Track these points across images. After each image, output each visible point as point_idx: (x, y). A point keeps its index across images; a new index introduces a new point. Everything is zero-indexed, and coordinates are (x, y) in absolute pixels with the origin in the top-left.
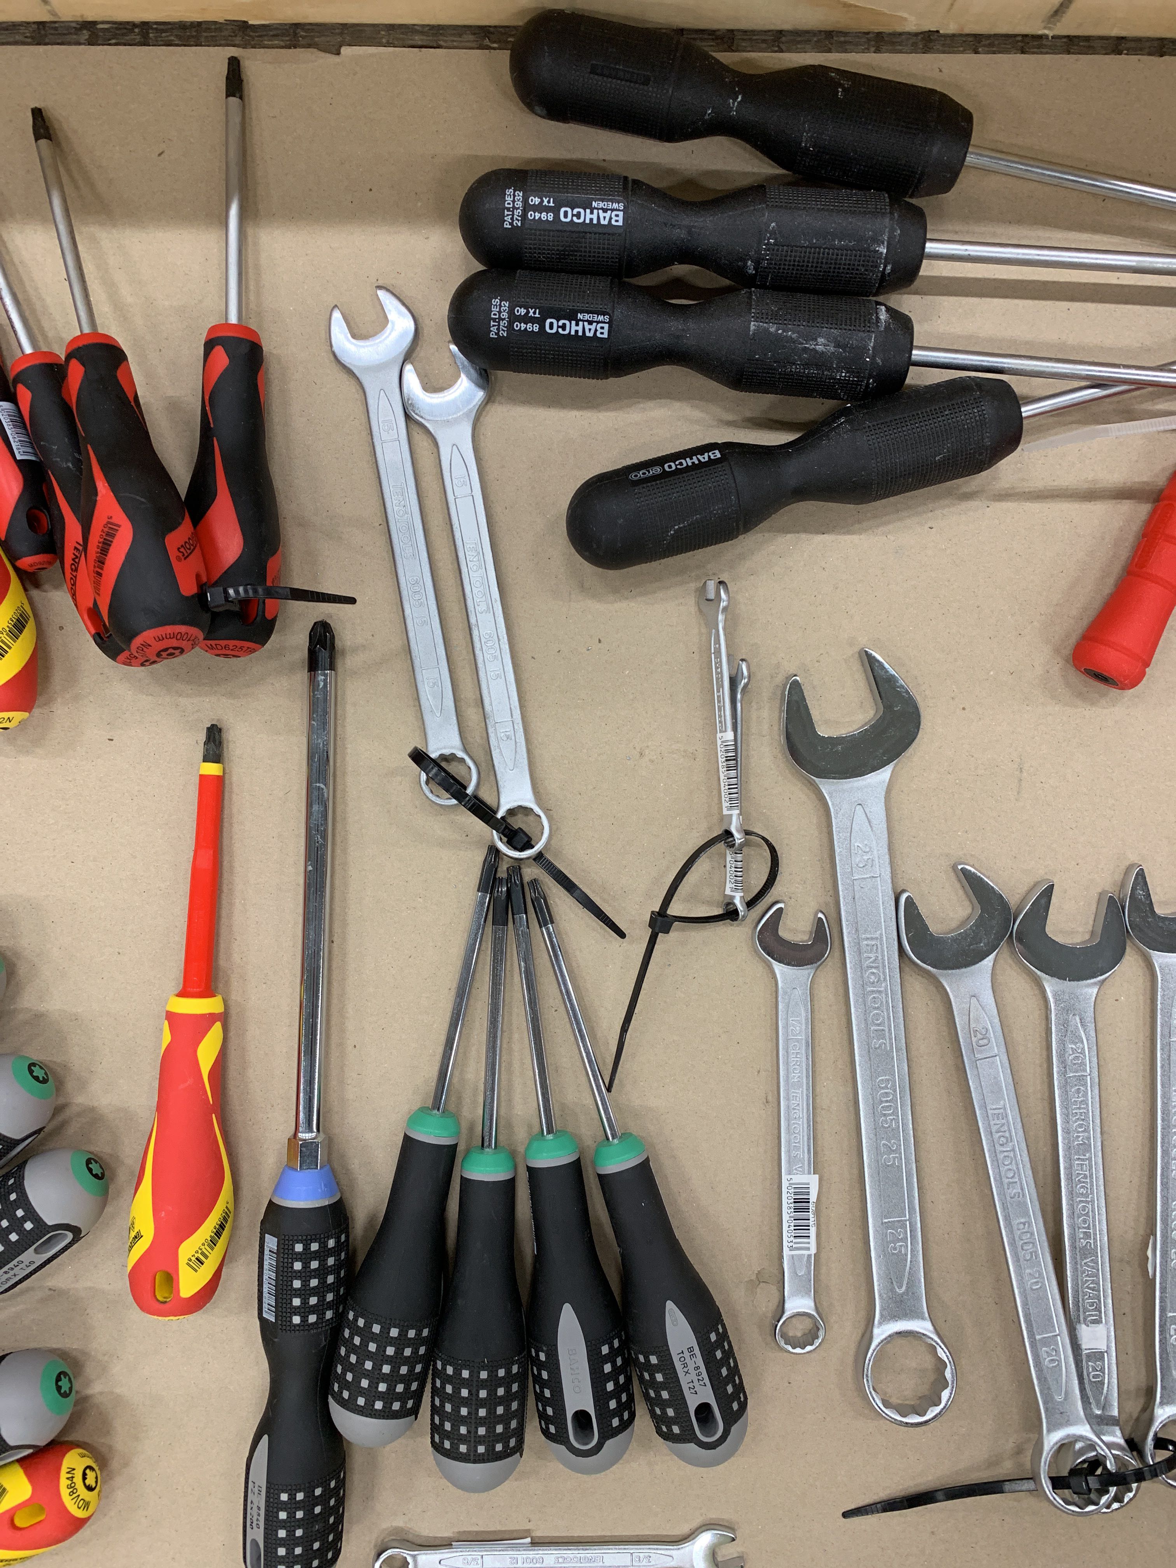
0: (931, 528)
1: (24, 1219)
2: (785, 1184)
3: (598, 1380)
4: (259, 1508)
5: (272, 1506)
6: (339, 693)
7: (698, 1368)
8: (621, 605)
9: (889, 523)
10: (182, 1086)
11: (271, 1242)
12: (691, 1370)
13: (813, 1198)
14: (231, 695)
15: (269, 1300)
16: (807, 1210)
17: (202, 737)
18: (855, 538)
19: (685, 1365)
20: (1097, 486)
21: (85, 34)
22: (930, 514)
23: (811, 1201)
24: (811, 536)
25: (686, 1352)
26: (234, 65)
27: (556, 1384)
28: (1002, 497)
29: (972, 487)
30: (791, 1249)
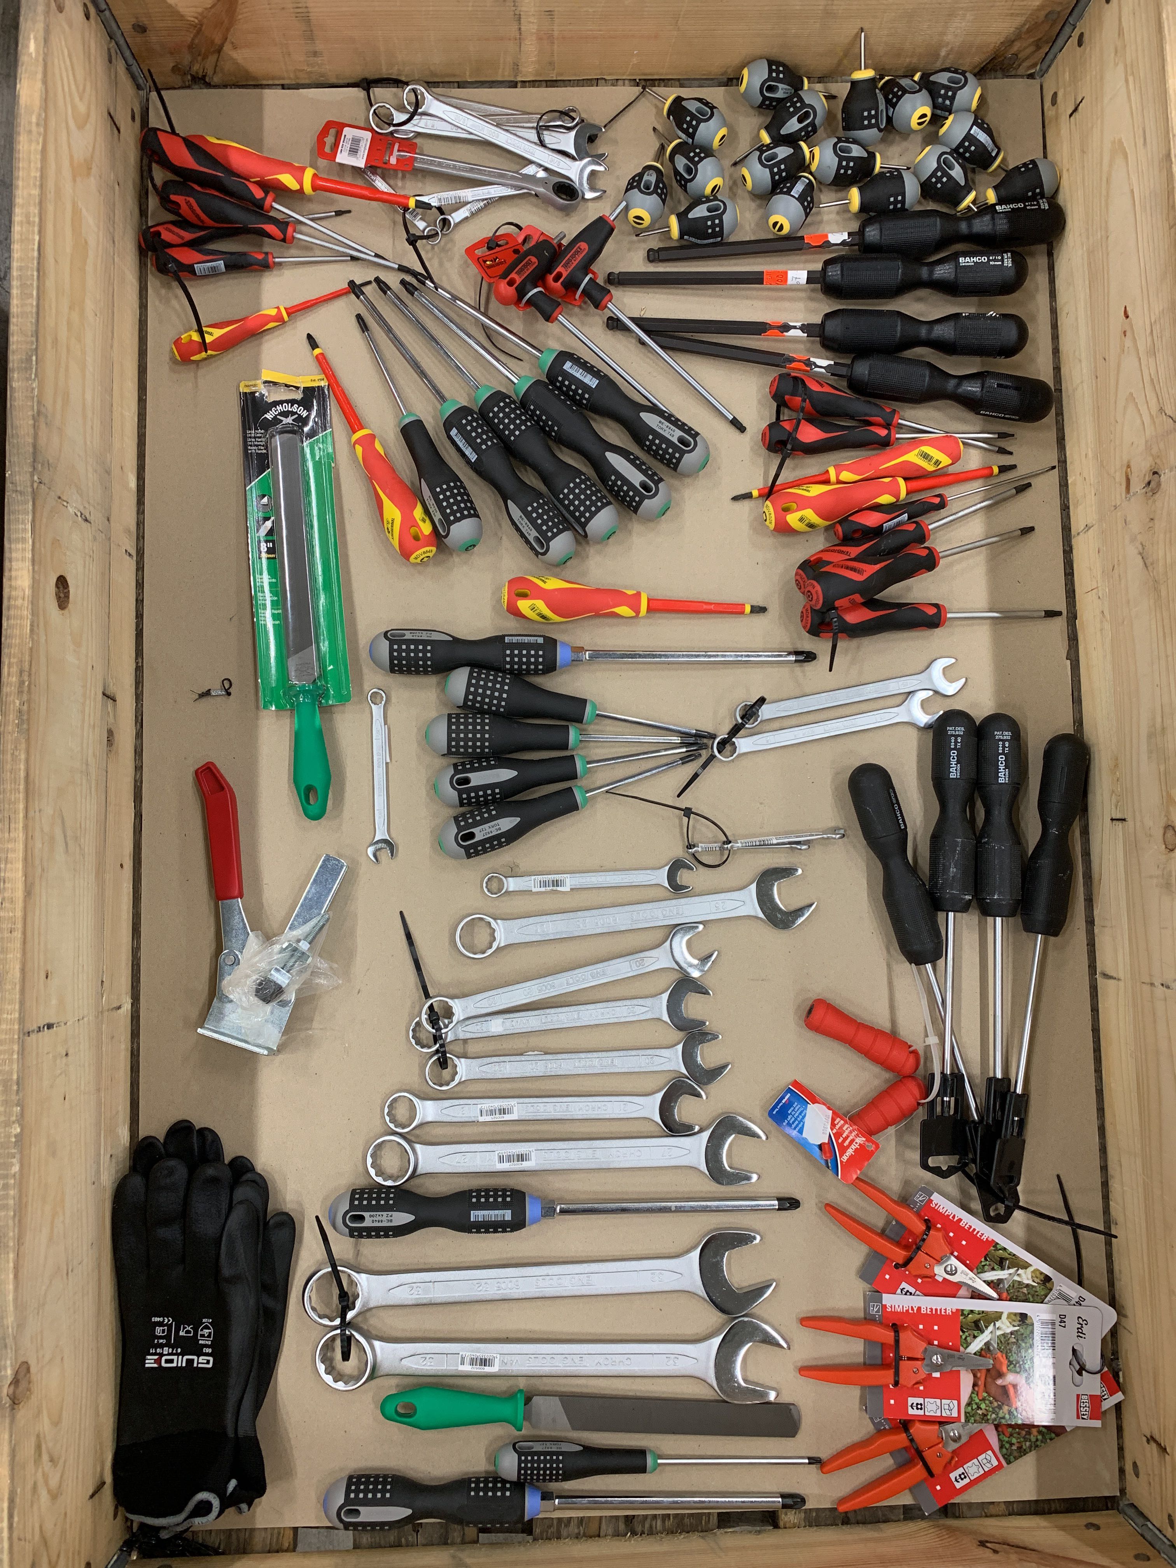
0: (872, 933)
1: (552, 532)
2: (565, 876)
3: (484, 787)
4: (421, 636)
5: (425, 643)
7: (491, 832)
8: (830, 792)
10: (609, 599)
11: (540, 640)
12: (489, 830)
13: (559, 889)
14: (780, 617)
15: (515, 639)
16: (553, 886)
17: (761, 604)
18: (866, 898)
19: (493, 827)
20: (896, 1008)
21: (1068, 549)
22: (879, 931)
25: (499, 826)
26: (1058, 614)
27: (481, 769)
28: (889, 966)
29: (893, 952)
30: (534, 880)
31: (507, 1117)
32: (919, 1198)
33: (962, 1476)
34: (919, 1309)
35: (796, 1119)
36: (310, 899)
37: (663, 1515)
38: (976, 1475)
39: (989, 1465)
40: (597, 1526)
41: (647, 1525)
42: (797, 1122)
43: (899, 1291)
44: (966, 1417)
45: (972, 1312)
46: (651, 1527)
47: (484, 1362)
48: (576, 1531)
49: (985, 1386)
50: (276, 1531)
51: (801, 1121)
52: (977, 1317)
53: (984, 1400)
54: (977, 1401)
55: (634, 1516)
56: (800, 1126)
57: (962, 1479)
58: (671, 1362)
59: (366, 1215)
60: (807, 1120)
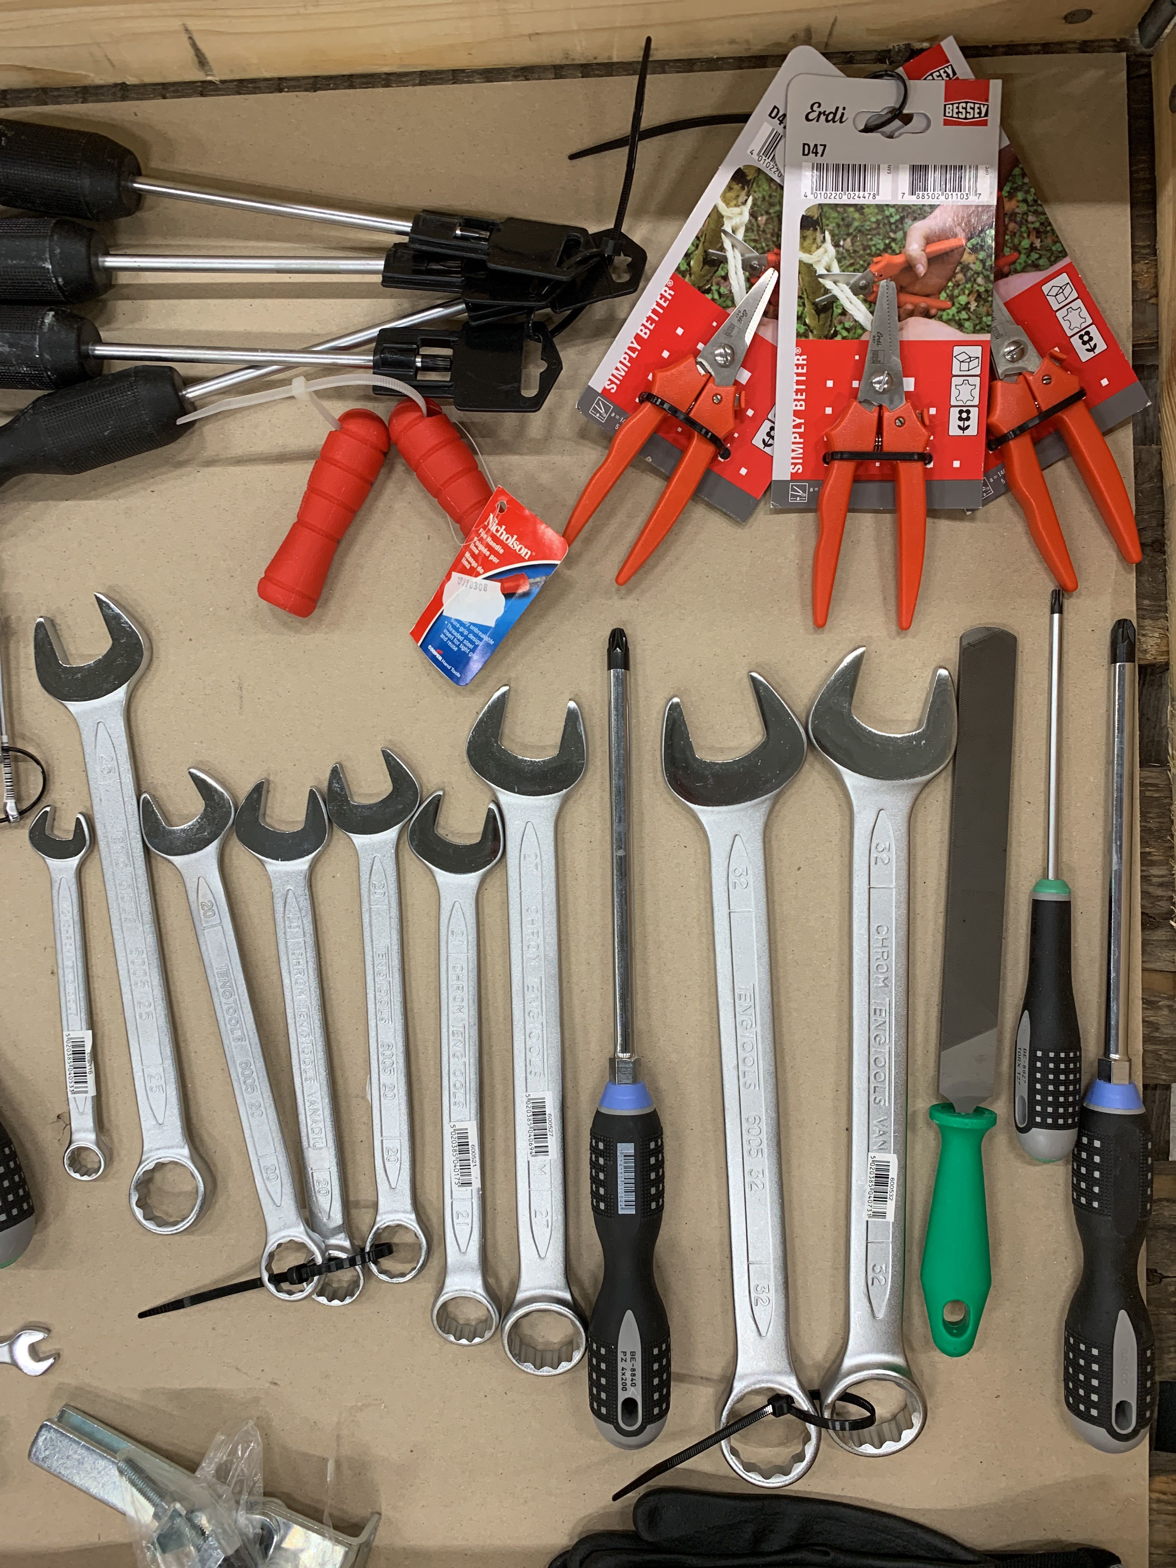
0: (153, 492)
2: (65, 1039)
9: (119, 489)
13: (87, 1049)
16: (83, 1060)
20: (287, 449)
22: (152, 481)
23: (86, 1052)
24: (58, 502)
28: (210, 463)
29: (184, 456)
30: (73, 1092)
31: (473, 1139)
32: (601, 412)
33: (1086, 338)
34: (797, 414)
35: (466, 638)
37: (1142, 865)
38: (1085, 312)
39: (1068, 290)
40: (1158, 976)
41: (1159, 892)
42: (471, 636)
43: (767, 450)
44: (982, 330)
45: (800, 318)
46: (1161, 885)
47: (881, 1178)
48: (1165, 1012)
49: (927, 296)
50: (1155, 1506)
51: (468, 629)
52: (809, 308)
53: (952, 298)
54: (954, 310)
55: (1143, 913)
56: (476, 630)
57: (1091, 339)
58: (884, 855)
59: (622, 1396)
60: (466, 619)
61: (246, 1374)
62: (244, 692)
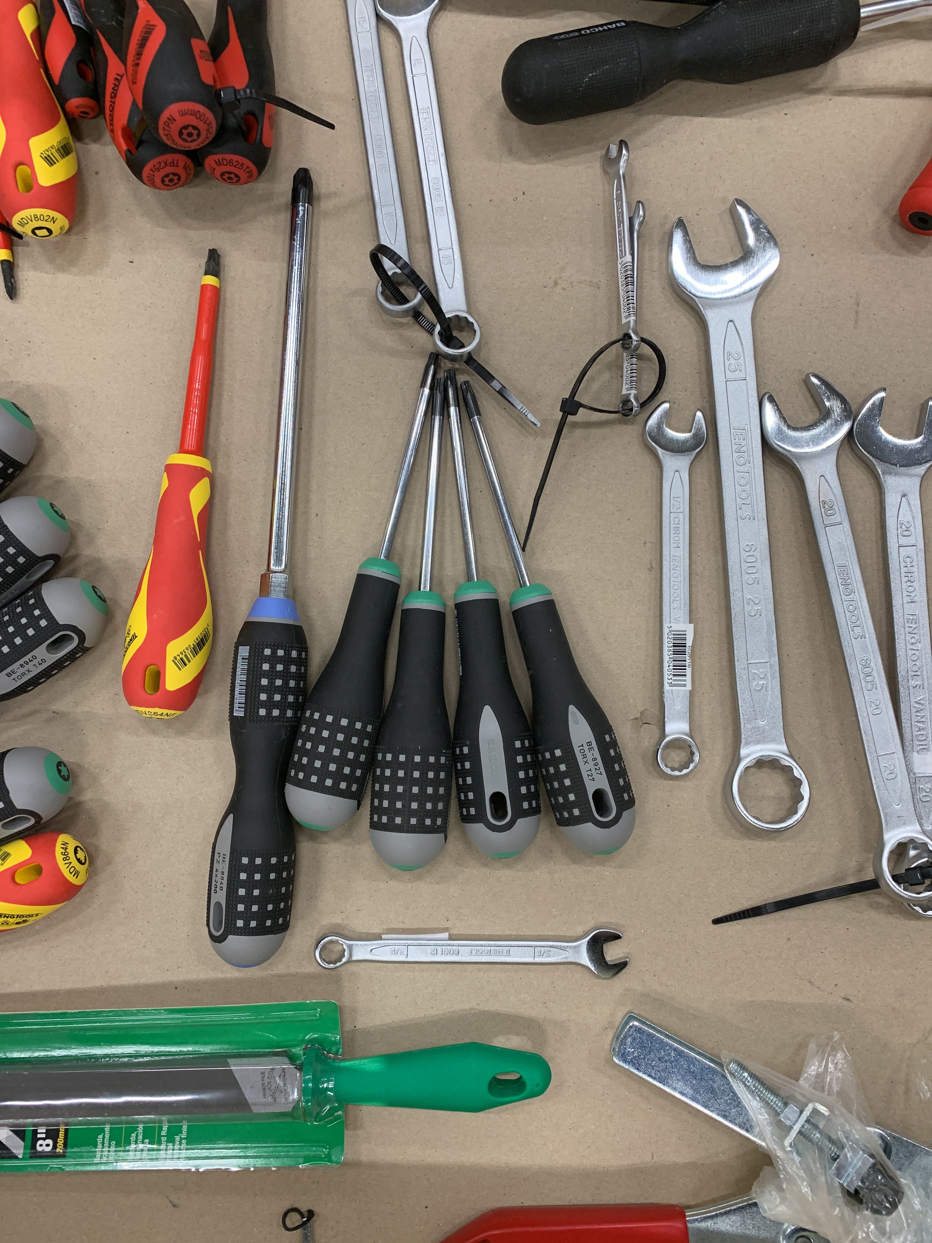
0: (786, 114)
1: (40, 617)
2: (666, 631)
3: (512, 768)
4: (223, 873)
5: (235, 867)
6: (314, 228)
7: (595, 759)
8: (543, 166)
9: (752, 110)
10: (175, 521)
11: (244, 651)
12: (590, 761)
13: (689, 643)
14: (229, 229)
15: (240, 699)
16: (684, 653)
17: (204, 257)
18: (727, 120)
19: (585, 756)
20: (916, 85)
22: (785, 104)
23: (687, 645)
24: (692, 118)
25: (585, 745)
27: (477, 772)
28: (841, 92)
29: (819, 84)
30: (671, 685)
36: (697, 1091)
61: (819, 988)
62: (861, 308)
